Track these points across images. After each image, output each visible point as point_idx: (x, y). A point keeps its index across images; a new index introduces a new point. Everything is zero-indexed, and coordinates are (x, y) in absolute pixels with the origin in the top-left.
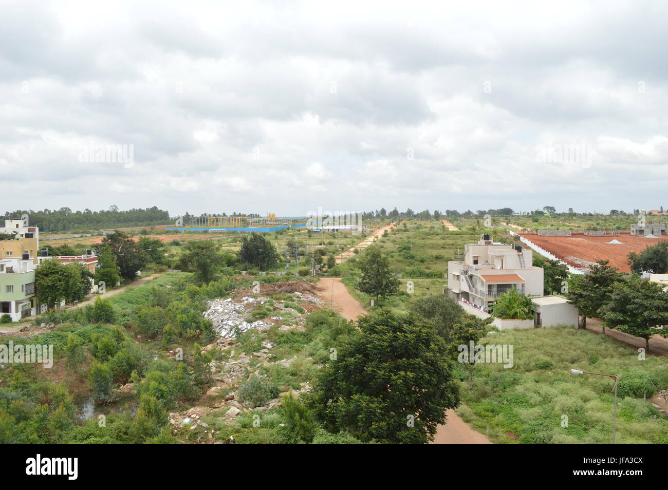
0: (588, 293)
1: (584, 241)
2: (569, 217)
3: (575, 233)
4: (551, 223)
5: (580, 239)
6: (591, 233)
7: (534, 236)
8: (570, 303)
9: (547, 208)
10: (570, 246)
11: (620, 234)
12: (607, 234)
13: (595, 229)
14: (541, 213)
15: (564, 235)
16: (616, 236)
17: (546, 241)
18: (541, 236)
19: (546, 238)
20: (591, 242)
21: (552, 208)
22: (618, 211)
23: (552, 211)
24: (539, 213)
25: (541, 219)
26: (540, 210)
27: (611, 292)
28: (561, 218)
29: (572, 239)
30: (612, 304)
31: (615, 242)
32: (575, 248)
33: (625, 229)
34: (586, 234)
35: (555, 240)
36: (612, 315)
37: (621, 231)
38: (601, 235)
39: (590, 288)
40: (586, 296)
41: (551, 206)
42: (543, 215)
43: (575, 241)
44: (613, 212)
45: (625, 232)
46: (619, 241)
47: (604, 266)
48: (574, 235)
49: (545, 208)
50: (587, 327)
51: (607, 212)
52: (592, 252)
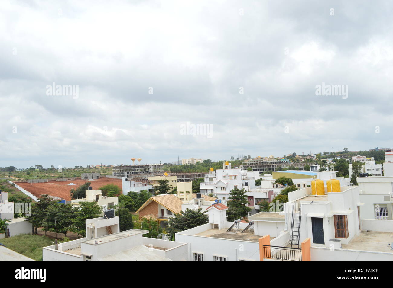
0: (36, 214)
1: (54, 185)
2: (50, 171)
3: (50, 180)
4: (38, 175)
5: (52, 183)
6: (60, 180)
7: (25, 183)
8: (26, 220)
9: (37, 165)
10: (45, 188)
11: (76, 179)
12: (69, 180)
13: (62, 178)
14: (34, 169)
15: (44, 182)
16: (73, 181)
17: (32, 186)
18: (29, 183)
19: (32, 184)
20: (58, 185)
21: (41, 166)
22: (79, 167)
23: (41, 167)
24: (32, 169)
25: (32, 173)
26: (33, 167)
27: (47, 211)
28: (46, 172)
29: (48, 184)
30: (46, 218)
31: (72, 184)
32: (48, 189)
33: (78, 176)
34: (57, 180)
35: (38, 185)
36: (46, 224)
37: (76, 178)
38: (65, 181)
39: (37, 211)
40: (35, 215)
41: (40, 165)
42: (35, 170)
43: (49, 185)
44: (76, 167)
45: (78, 178)
46: (74, 183)
47: (45, 198)
48: (49, 181)
49: (36, 165)
50: (38, 233)
51: (73, 167)
52: (57, 190)
